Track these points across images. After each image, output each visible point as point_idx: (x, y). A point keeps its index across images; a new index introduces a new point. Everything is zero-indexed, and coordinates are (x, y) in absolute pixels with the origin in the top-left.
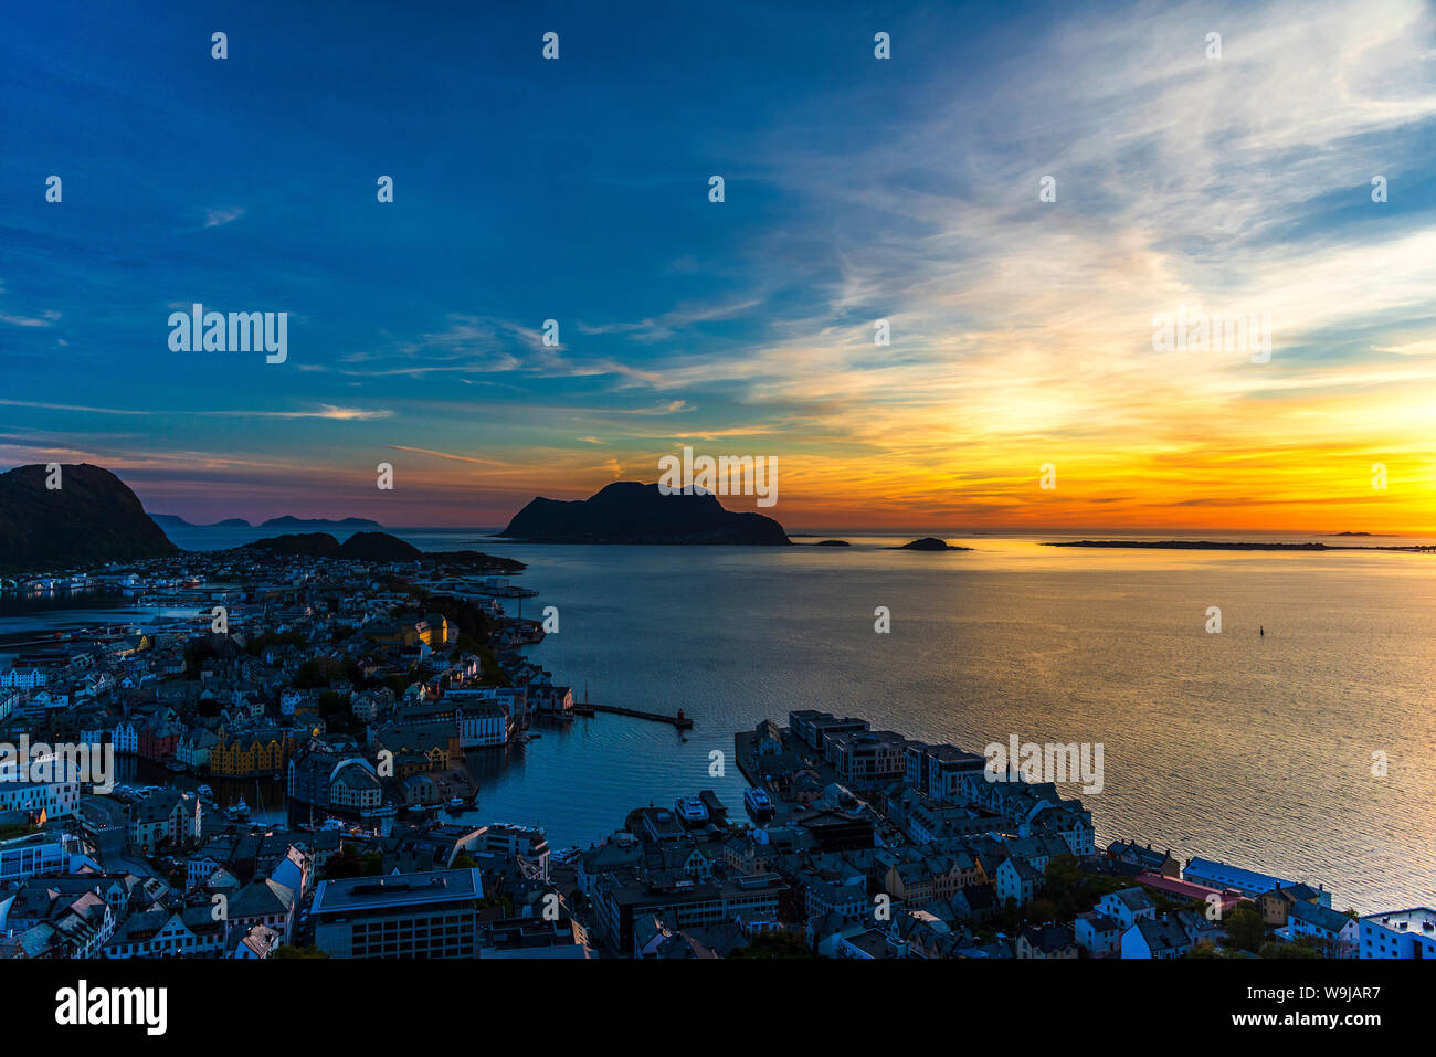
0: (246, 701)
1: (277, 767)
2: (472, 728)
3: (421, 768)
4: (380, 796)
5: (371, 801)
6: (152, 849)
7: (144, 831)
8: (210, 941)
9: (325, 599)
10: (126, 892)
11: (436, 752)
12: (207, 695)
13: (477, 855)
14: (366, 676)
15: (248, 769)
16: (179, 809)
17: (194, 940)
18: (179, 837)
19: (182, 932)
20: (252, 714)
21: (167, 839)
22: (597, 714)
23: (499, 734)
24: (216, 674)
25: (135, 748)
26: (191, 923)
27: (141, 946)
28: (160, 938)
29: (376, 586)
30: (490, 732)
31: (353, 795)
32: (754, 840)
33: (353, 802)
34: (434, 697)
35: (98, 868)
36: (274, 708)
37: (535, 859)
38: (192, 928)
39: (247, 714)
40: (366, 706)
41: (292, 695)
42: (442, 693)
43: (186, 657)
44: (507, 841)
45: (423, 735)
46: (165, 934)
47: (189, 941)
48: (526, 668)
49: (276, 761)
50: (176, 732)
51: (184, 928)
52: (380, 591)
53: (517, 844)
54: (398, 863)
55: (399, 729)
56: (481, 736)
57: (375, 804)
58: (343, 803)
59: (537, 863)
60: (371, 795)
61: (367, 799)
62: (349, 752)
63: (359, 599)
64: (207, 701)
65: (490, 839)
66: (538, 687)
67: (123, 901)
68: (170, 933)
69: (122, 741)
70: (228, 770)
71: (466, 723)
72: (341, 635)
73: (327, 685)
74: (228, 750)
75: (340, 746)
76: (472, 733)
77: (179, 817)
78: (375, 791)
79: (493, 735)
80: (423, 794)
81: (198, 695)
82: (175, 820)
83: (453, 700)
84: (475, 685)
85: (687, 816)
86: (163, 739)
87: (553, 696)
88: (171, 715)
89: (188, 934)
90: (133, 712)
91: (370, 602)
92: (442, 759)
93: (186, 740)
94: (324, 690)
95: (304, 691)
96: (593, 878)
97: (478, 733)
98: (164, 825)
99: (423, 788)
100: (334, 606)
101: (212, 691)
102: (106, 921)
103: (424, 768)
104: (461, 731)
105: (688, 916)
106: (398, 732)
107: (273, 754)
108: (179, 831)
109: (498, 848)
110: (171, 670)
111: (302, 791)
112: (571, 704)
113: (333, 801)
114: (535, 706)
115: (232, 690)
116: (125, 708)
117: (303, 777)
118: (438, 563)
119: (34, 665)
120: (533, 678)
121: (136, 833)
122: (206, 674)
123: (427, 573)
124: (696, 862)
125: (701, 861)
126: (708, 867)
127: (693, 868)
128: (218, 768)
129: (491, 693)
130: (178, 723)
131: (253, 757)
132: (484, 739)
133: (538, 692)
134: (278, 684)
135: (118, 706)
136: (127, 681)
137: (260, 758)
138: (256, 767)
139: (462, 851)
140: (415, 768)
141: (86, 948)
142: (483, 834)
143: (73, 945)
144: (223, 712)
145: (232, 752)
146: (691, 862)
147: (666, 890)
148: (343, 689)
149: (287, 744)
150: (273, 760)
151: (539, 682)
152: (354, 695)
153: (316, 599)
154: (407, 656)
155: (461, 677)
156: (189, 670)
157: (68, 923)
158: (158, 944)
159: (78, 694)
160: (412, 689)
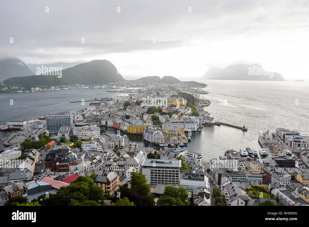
0: (135, 116)
1: (141, 132)
2: (188, 126)
3: (174, 135)
4: (164, 141)
6: (114, 147)
7: (112, 143)
8: (122, 169)
9: (156, 93)
10: (107, 156)
11: (178, 132)
12: (127, 114)
13: (184, 157)
14: (163, 112)
15: (135, 132)
16: (119, 139)
17: (119, 168)
18: (119, 146)
20: (137, 119)
21: (117, 146)
22: (221, 125)
23: (195, 128)
24: (130, 109)
25: (112, 125)
26: (119, 164)
27: (108, 168)
28: (112, 166)
29: (168, 90)
31: (158, 140)
32: (259, 162)
33: (158, 142)
34: (179, 118)
35: (102, 150)
36: (142, 118)
37: (199, 160)
38: (119, 166)
39: (136, 119)
40: (162, 119)
41: (146, 115)
42: (181, 117)
43: (124, 105)
44: (192, 155)
45: (175, 127)
47: (118, 168)
48: (204, 112)
49: (142, 131)
50: (121, 122)
51: (116, 165)
52: (169, 91)
53: (195, 155)
54: (164, 157)
55: (170, 125)
58: (156, 142)
59: (199, 161)
60: (162, 140)
61: (161, 141)
62: (157, 130)
63: (164, 93)
64: (127, 116)
65: (188, 154)
66: (206, 117)
67: (106, 158)
68: (114, 166)
69: (110, 123)
70: (131, 132)
71: (186, 125)
73: (154, 113)
75: (156, 128)
76: (188, 128)
77: (119, 141)
78: (163, 139)
79: (193, 128)
80: (174, 141)
82: (118, 142)
83: (183, 118)
84: (190, 115)
85: (242, 154)
86: (118, 123)
87: (210, 120)
88: (120, 118)
89: (117, 167)
90: (112, 117)
91: (167, 93)
92: (180, 133)
93: (123, 124)
94: (153, 114)
95: (149, 115)
97: (189, 128)
98: (116, 143)
99: (174, 140)
101: (129, 113)
102: (102, 161)
103: (175, 135)
104: (185, 127)
107: (141, 129)
108: (119, 144)
109: (190, 156)
110: (121, 108)
111: (146, 138)
112: (214, 122)
113: (153, 141)
114: (205, 122)
115: (133, 113)
116: (111, 116)
117: (147, 135)
118: (185, 84)
119: (93, 105)
120: (205, 115)
121: (111, 144)
122: (128, 109)
123: (182, 87)
124: (241, 165)
125: (243, 165)
126: (244, 167)
127: (240, 167)
128: (129, 131)
129: (193, 118)
130: (121, 120)
131: (136, 129)
132: (191, 129)
133: (206, 118)
134: (143, 113)
135: (109, 115)
136: (111, 110)
137: (138, 129)
138: (137, 131)
139: (181, 156)
140: (173, 135)
141: (98, 167)
142: (186, 152)
143: (95, 165)
144: (131, 118)
145: (132, 128)
146: (240, 165)
147: (231, 171)
148: (157, 114)
149: (144, 127)
150: (141, 130)
151: (207, 116)
152: (160, 116)
153: (154, 92)
154: (173, 107)
155: (186, 113)
156: (124, 108)
157: (95, 161)
158: (111, 168)
159: (101, 112)
160: (174, 115)
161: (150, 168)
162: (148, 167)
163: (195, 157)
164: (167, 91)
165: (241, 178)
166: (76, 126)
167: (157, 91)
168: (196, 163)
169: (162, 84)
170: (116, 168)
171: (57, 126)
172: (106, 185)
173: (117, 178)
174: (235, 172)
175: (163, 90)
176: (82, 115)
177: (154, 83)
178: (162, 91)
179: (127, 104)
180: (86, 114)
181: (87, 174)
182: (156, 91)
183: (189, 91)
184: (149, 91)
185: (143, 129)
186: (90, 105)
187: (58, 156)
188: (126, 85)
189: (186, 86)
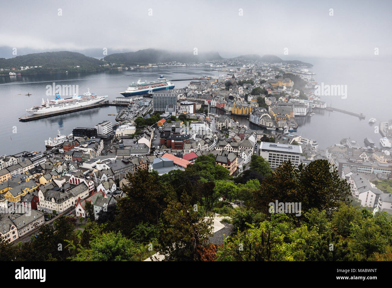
0: (240, 97)
1: (247, 114)
2: (297, 110)
4: (272, 124)
5: (270, 125)
6: (221, 128)
7: (220, 124)
8: (236, 150)
9: (257, 72)
10: (217, 136)
11: (287, 115)
12: (231, 95)
13: (298, 142)
14: (269, 93)
15: (240, 113)
16: (227, 120)
17: (233, 149)
18: (226, 126)
19: (230, 147)
21: (224, 127)
22: (334, 111)
23: (304, 113)
24: (233, 90)
25: (216, 105)
26: (233, 145)
27: (222, 148)
28: (225, 147)
29: (270, 69)
30: (301, 112)
31: (266, 123)
33: (265, 125)
34: (287, 101)
36: (246, 99)
38: (233, 147)
39: (240, 100)
40: (268, 101)
41: (251, 96)
42: (289, 100)
43: (226, 85)
44: (306, 141)
45: (283, 110)
46: (227, 147)
48: (313, 95)
50: (224, 103)
51: (230, 146)
52: (271, 71)
53: (309, 142)
54: (279, 141)
55: (277, 108)
56: (299, 112)
57: (271, 126)
58: (263, 124)
59: (314, 147)
60: (270, 123)
61: (269, 124)
62: (264, 112)
63: (266, 73)
64: (231, 96)
65: (302, 139)
67: (217, 138)
68: (228, 147)
69: (213, 104)
70: (236, 113)
71: (295, 109)
72: (262, 82)
74: (236, 108)
75: (262, 111)
76: (297, 112)
77: (227, 122)
78: (271, 123)
79: (302, 113)
81: (229, 94)
82: (226, 122)
83: (291, 102)
84: (298, 98)
86: (222, 104)
87: (321, 104)
88: (223, 98)
89: (231, 148)
90: (215, 97)
91: (269, 74)
93: (227, 105)
94: (258, 96)
95: (254, 96)
96: (331, 154)
97: (298, 112)
98: (224, 123)
99: (283, 124)
100: (259, 74)
101: (232, 94)
102: (214, 142)
104: (294, 110)
105: (360, 170)
106: (277, 109)
107: (246, 110)
108: (226, 125)
109: (304, 142)
110: (222, 88)
111: (253, 120)
112: (325, 107)
113: (260, 124)
114: (315, 106)
115: (237, 94)
116: (213, 96)
117: (253, 117)
118: (287, 64)
119: (194, 84)
120: (314, 98)
121: (218, 124)
122: (230, 90)
123: (284, 66)
124: (364, 156)
125: (365, 156)
126: (367, 158)
127: (362, 157)
128: (234, 112)
129: (302, 101)
130: (225, 100)
131: (242, 111)
132: (300, 113)
133: (316, 102)
134: (247, 93)
135: (212, 95)
136: (213, 90)
137: (243, 111)
138: (242, 113)
139: (294, 141)
140: (281, 118)
141: (211, 146)
142: (300, 137)
143: (208, 145)
144: (235, 99)
145: (237, 109)
146: (362, 156)
147: (353, 162)
148: (263, 96)
149: (249, 109)
150: (246, 112)
151: (316, 100)
152: (266, 98)
153: (255, 72)
154: (280, 89)
155: (294, 96)
156: (226, 88)
157: (207, 141)
158: (225, 148)
159: (204, 91)
160: (281, 98)
161: (268, 151)
162: (266, 150)
163: (309, 143)
164: (269, 71)
165: (365, 169)
166: (182, 104)
167: (258, 71)
168: (312, 150)
169: (262, 63)
170: (229, 149)
171: (163, 104)
172: (226, 165)
173: (236, 159)
174: (359, 162)
176: (185, 93)
177: (253, 62)
178: (264, 71)
179: (228, 85)
180: (189, 93)
181: (203, 153)
182: (256, 70)
183: (293, 71)
184: (248, 70)
185: (248, 110)
186: (191, 83)
187: (173, 134)
188: (223, 64)
189: (289, 66)
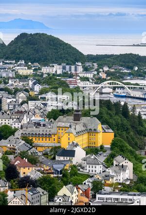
34: (86, 200)
155: (113, 182)
164: (32, 94)
175: (17, 91)
178: (13, 93)
